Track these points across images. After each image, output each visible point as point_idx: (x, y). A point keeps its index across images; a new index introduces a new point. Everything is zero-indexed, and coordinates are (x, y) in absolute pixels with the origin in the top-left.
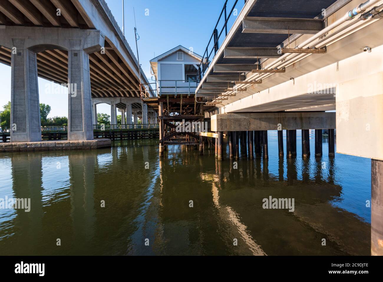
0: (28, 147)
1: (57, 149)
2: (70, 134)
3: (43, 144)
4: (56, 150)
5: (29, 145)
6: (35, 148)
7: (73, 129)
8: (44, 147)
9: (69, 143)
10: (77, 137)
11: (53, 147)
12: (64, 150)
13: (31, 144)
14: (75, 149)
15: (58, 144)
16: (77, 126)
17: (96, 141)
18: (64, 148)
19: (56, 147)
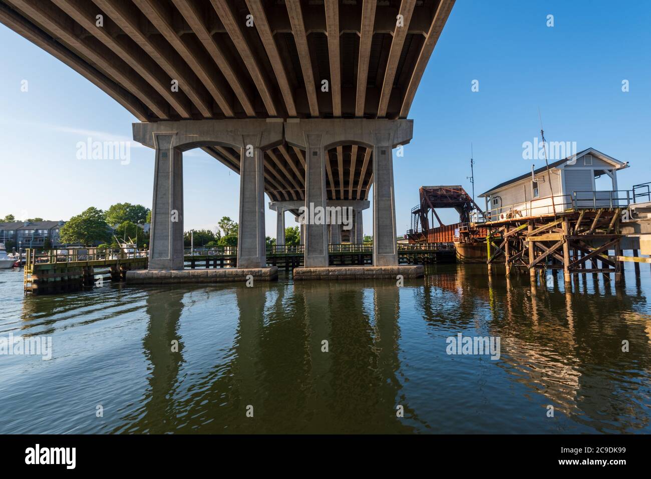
0: (330, 273)
1: (366, 277)
2: (378, 257)
3: (349, 270)
4: (365, 279)
5: (332, 271)
6: (340, 275)
7: (381, 251)
8: (350, 275)
9: (381, 269)
10: (387, 261)
11: (361, 275)
12: (375, 278)
13: (335, 271)
14: (388, 278)
15: (368, 270)
16: (386, 246)
17: (415, 267)
18: (374, 277)
19: (364, 274)
